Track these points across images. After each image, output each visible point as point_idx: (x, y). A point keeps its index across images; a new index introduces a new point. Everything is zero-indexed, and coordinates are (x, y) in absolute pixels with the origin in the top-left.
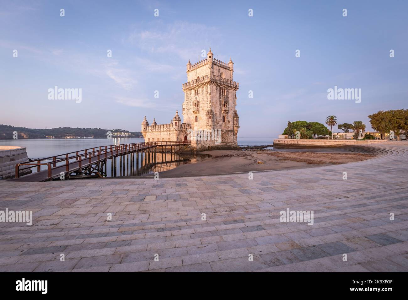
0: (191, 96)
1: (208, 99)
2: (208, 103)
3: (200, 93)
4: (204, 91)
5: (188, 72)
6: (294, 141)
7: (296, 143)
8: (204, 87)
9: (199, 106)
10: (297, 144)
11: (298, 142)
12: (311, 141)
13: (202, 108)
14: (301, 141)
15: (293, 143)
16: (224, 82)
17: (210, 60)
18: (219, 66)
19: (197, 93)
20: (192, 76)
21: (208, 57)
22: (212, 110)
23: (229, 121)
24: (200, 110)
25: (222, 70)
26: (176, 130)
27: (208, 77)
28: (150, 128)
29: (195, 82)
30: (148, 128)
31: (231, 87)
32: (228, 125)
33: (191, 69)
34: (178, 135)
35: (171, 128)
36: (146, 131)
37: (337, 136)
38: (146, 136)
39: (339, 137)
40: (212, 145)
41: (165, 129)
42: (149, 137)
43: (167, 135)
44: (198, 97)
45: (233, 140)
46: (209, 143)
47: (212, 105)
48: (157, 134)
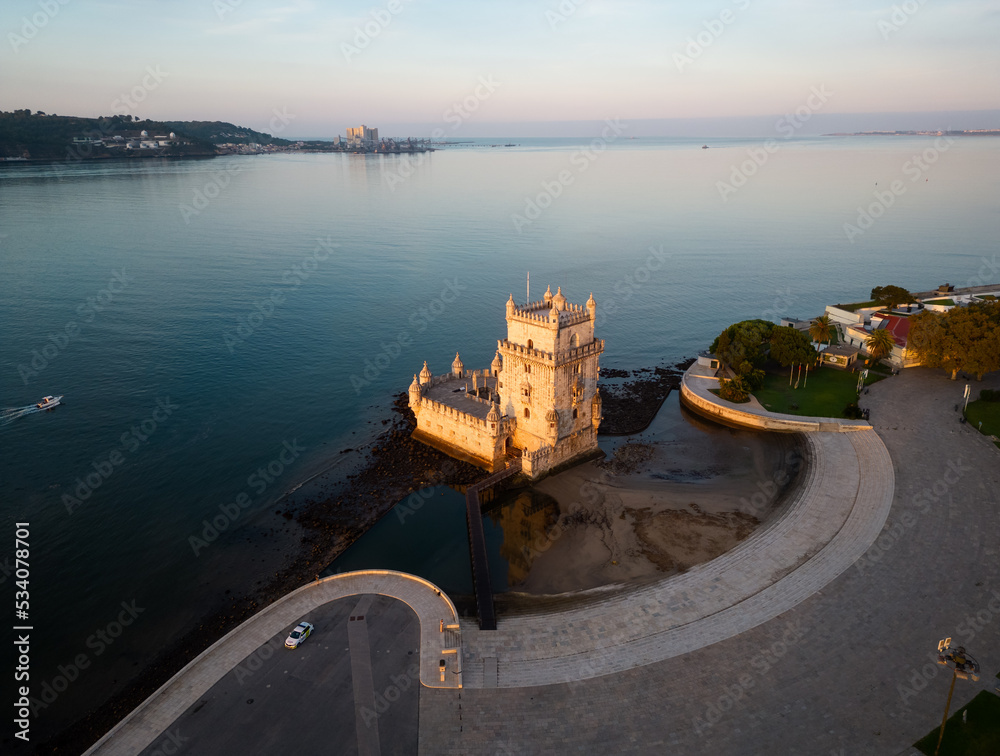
0: (517, 369)
1: (549, 392)
2: (549, 399)
3: (534, 374)
4: (543, 375)
5: (511, 320)
9: (532, 395)
12: (744, 416)
13: (536, 400)
16: (577, 355)
17: (555, 326)
18: (569, 326)
19: (528, 369)
20: (518, 330)
21: (551, 321)
22: (556, 411)
23: (584, 414)
24: (534, 402)
25: (573, 329)
26: (494, 437)
27: (551, 359)
28: (430, 403)
29: (525, 351)
30: (424, 400)
31: (590, 355)
32: (583, 421)
33: (516, 317)
34: (496, 444)
35: (481, 426)
36: (419, 405)
37: (831, 359)
38: (421, 413)
39: (836, 360)
40: (556, 464)
41: (469, 423)
42: (429, 419)
43: (474, 434)
44: (532, 380)
45: (590, 442)
46: (550, 463)
47: (557, 401)
48: (448, 421)
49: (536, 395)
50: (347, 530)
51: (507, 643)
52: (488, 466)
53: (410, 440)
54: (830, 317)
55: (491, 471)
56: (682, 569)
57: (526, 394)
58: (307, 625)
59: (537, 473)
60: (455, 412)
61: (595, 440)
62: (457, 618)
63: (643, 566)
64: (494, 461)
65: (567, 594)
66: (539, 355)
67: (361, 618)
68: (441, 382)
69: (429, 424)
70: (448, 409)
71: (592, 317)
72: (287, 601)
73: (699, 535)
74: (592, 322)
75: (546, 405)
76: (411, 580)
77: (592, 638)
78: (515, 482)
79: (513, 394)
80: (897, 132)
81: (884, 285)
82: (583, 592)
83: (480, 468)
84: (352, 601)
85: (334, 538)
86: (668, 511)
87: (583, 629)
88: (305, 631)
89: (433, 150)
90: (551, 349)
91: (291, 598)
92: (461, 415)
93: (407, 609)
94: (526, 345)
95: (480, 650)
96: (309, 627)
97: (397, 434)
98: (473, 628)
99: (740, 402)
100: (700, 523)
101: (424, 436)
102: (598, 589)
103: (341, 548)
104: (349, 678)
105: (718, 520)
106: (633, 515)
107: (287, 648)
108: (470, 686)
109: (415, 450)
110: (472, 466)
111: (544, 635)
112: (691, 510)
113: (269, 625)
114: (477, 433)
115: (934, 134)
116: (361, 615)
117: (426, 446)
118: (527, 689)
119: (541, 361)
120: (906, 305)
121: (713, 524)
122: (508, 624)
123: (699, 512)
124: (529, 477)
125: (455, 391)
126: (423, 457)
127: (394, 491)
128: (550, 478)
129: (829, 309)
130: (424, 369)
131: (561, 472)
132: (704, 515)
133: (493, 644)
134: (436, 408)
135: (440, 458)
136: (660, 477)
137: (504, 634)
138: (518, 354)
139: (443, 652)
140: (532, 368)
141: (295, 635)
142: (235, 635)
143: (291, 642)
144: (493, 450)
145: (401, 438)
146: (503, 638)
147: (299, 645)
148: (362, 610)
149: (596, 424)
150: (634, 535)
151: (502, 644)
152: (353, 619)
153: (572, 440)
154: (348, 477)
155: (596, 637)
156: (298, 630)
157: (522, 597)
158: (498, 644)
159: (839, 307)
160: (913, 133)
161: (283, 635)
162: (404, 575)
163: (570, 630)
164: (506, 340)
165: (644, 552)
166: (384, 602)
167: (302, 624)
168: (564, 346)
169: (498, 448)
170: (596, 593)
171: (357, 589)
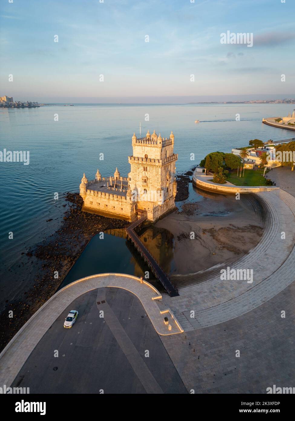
0: (139, 170)
1: (158, 179)
2: (158, 182)
3: (149, 171)
4: (154, 171)
5: (135, 146)
6: (214, 186)
7: (215, 188)
8: (155, 168)
9: (148, 182)
10: (216, 190)
11: (217, 188)
12: (228, 188)
13: (151, 184)
14: (219, 187)
15: (213, 187)
16: (169, 161)
17: (160, 145)
18: (165, 146)
19: (145, 169)
20: (138, 151)
21: (158, 143)
22: (161, 188)
23: (170, 190)
24: (150, 185)
25: (167, 147)
26: (131, 204)
27: (159, 162)
28: (92, 192)
29: (144, 160)
30: (88, 191)
31: (173, 161)
32: (170, 193)
33: (138, 144)
34: (132, 208)
35: (124, 200)
36: (85, 194)
37: (247, 166)
38: (86, 198)
39: (248, 166)
40: (161, 214)
41: (116, 199)
42: (91, 200)
43: (119, 204)
44: (148, 174)
45: (172, 204)
46: (159, 214)
47: (162, 183)
48: (103, 200)
49: (151, 182)
50: (68, 257)
51: (189, 302)
52: (128, 219)
53: (82, 212)
54: (234, 153)
55: (130, 221)
56: (246, 252)
57: (145, 182)
58: (75, 311)
59: (155, 219)
60: (107, 194)
61: (174, 203)
62: (158, 293)
63: (227, 254)
64: (131, 216)
65: (201, 272)
66: (153, 161)
67: (103, 302)
68: (92, 184)
69: (92, 203)
70: (103, 194)
71: (173, 143)
72: (53, 300)
73: (243, 237)
74: (173, 145)
75: (156, 186)
76: (122, 276)
77: (230, 291)
78: (145, 224)
79: (137, 183)
80: (212, 102)
81: (253, 140)
82: (208, 270)
83: (124, 220)
84: (94, 293)
85: (61, 262)
86: (222, 228)
87: (222, 287)
88: (75, 315)
89: (39, 107)
90: (159, 158)
91: (55, 298)
92: (111, 196)
93: (128, 293)
94: (144, 157)
95: (177, 308)
96: (76, 313)
97: (74, 210)
98: (167, 297)
99: (223, 183)
100: (239, 232)
101: (88, 209)
102: (214, 267)
103: (68, 267)
104: (114, 339)
105: (246, 229)
106: (208, 232)
107: (65, 328)
108: (187, 330)
109: (86, 216)
110: (119, 220)
111: (206, 294)
112: (231, 227)
113: (48, 316)
114: (120, 204)
115: (223, 103)
116: (103, 300)
117: (91, 214)
118: (219, 326)
119: (154, 164)
120: (261, 147)
121: (245, 231)
122: (183, 291)
123: (235, 227)
124: (151, 221)
125: (101, 187)
126: (92, 219)
127: (84, 236)
128: (160, 221)
129: (233, 150)
130: (84, 177)
131: (164, 218)
132: (238, 228)
133: (183, 304)
134: (96, 194)
135: (101, 218)
136: (207, 215)
137: (185, 297)
138: (140, 162)
139: (161, 313)
140: (148, 168)
141: (70, 319)
142: (27, 327)
143: (68, 324)
144: (130, 211)
145: (76, 212)
146: (186, 299)
147: (73, 325)
148: (102, 297)
149: (175, 194)
150: (214, 240)
151: (187, 303)
152: (99, 303)
153: (167, 202)
154: (56, 232)
155: (231, 290)
156: (70, 315)
157: (179, 277)
158: (185, 303)
159: (237, 149)
160: (217, 103)
161: (60, 320)
162: (116, 274)
163: (216, 289)
164: (132, 156)
165: (224, 247)
166: (112, 291)
167: (72, 311)
168: (164, 156)
169: (132, 210)
170: (214, 269)
171: (94, 286)
